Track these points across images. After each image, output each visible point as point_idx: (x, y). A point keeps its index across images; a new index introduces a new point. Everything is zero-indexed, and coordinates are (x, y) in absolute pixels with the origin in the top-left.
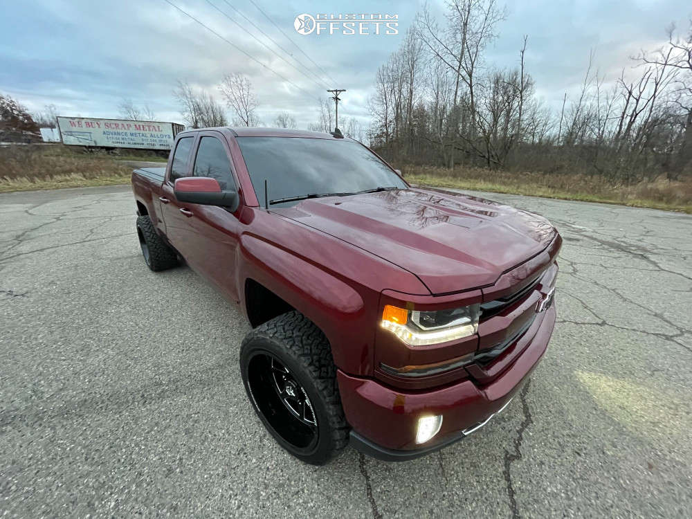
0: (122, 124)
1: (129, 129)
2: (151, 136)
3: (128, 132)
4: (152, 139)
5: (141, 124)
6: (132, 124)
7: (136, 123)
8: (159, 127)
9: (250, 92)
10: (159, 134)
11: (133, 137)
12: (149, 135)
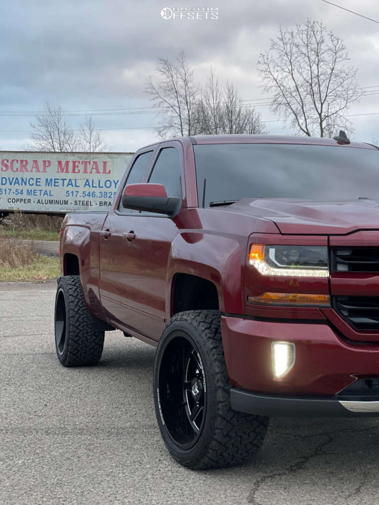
0: (35, 162)
1: (44, 171)
2: (87, 184)
3: (43, 177)
4: (87, 189)
5: (71, 159)
6: (54, 159)
7: (62, 157)
8: (105, 163)
9: (338, 66)
10: (103, 178)
11: (48, 188)
12: (81, 183)
